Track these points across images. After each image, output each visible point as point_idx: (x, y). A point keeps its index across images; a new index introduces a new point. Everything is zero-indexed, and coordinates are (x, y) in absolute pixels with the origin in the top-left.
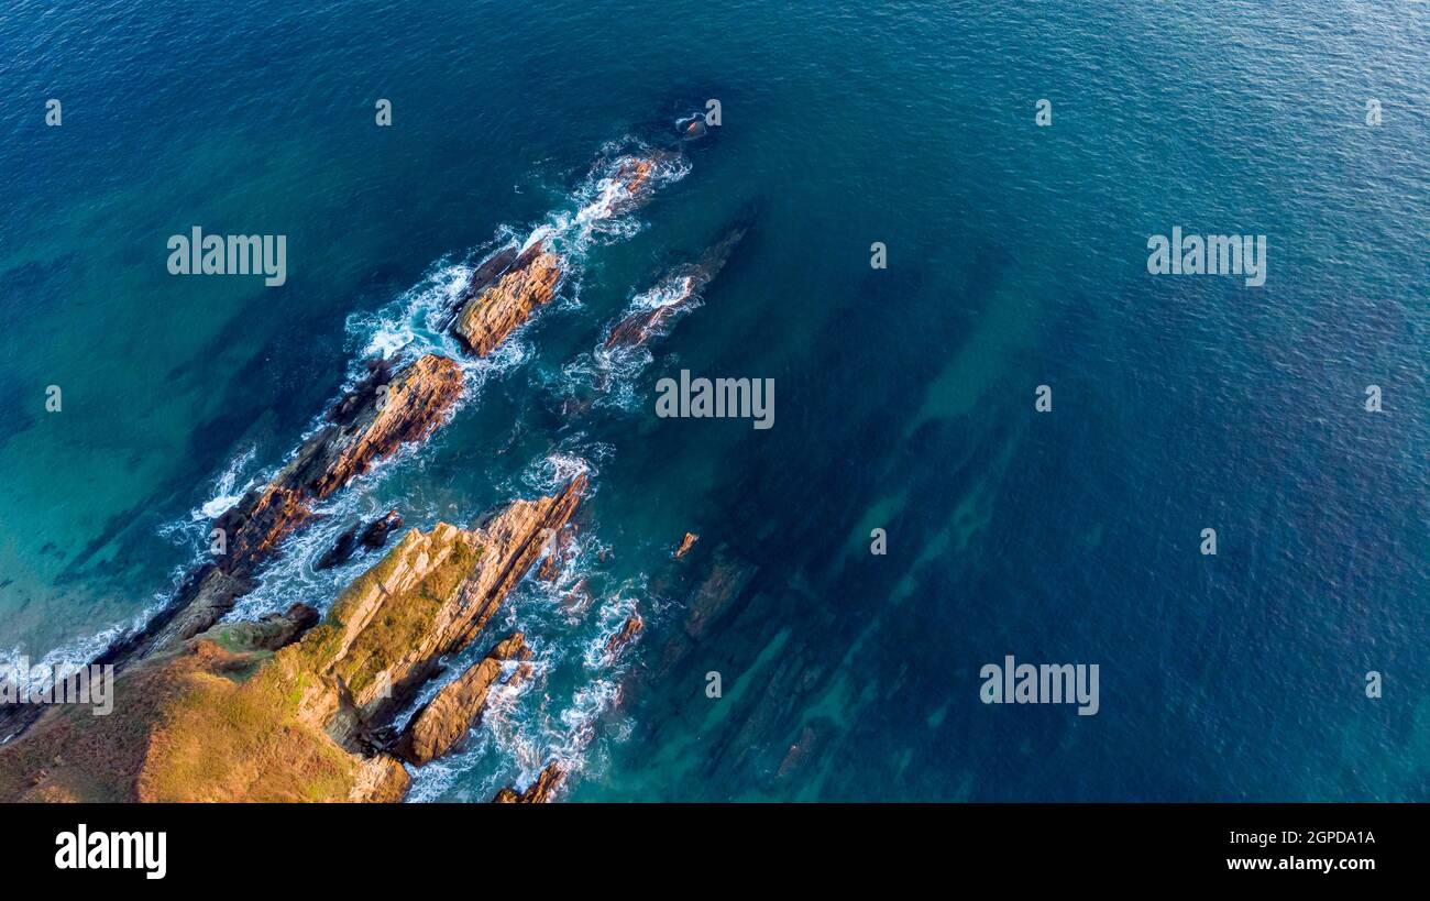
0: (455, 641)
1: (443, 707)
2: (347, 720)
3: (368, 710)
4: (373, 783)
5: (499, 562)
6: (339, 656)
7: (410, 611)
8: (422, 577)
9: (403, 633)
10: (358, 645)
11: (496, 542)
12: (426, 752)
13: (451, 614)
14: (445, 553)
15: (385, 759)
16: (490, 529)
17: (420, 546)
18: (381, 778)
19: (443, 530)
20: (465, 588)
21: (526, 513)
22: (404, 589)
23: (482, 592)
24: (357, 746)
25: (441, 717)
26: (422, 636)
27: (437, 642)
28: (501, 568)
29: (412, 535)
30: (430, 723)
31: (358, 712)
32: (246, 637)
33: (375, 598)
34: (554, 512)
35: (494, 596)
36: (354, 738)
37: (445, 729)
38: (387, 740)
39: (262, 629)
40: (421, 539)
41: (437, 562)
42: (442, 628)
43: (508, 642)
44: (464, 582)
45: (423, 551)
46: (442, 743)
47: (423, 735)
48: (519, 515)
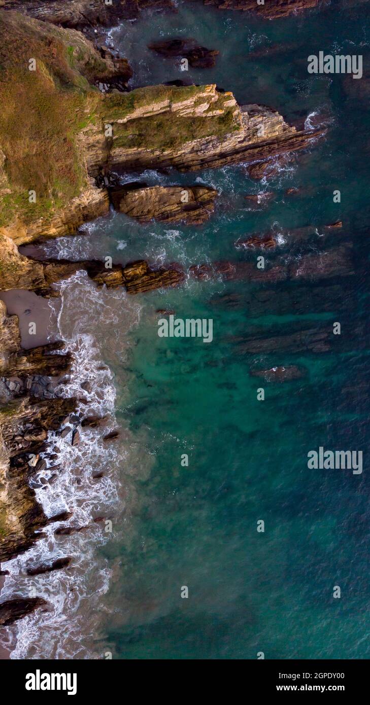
0: (184, 163)
1: (149, 195)
2: (101, 155)
3: (115, 160)
4: (89, 201)
5: (240, 142)
6: (120, 121)
7: (175, 129)
8: (196, 116)
9: (162, 137)
10: (135, 123)
11: (248, 129)
12: (124, 208)
13: (193, 148)
14: (219, 112)
15: (103, 194)
16: (252, 119)
17: (210, 98)
18: (94, 202)
19: (229, 98)
20: (211, 141)
21: (277, 128)
22: (182, 114)
23: (218, 151)
24: (96, 173)
25: (145, 199)
26: (169, 147)
27: (175, 156)
28: (238, 146)
29: (211, 88)
30: (137, 197)
31: (109, 156)
32: (83, 59)
33: (162, 106)
34: (291, 141)
35: (221, 158)
36: (98, 167)
37: (142, 206)
38: (112, 183)
39: (95, 60)
40: (213, 94)
41: (210, 114)
42: (183, 151)
43: (207, 191)
44: (214, 137)
45: (208, 103)
46: (135, 211)
47: (129, 200)
48: (273, 125)
